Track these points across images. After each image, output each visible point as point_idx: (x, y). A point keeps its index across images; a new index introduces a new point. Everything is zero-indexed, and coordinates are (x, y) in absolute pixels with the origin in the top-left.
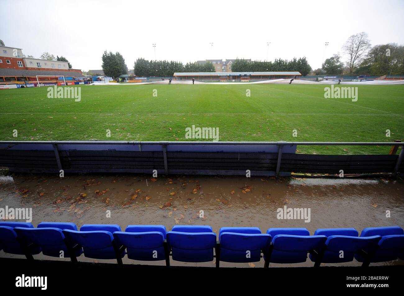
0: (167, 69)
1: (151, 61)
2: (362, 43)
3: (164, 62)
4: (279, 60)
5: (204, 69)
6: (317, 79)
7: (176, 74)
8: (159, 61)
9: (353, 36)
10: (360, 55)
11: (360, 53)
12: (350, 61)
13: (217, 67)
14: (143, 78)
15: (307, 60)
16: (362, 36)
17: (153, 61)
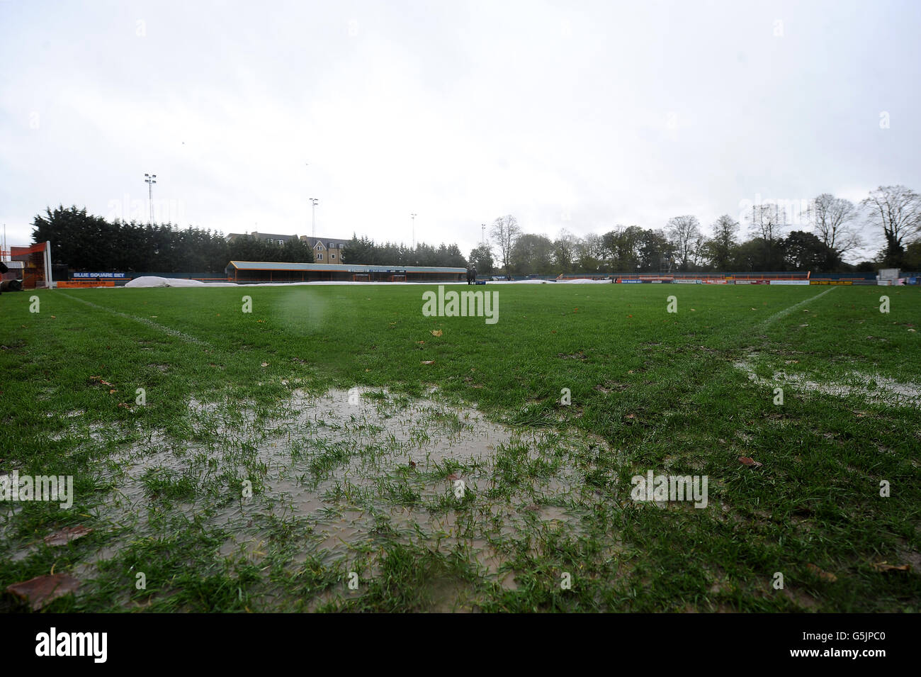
2: (512, 230)
9: (501, 219)
12: (502, 254)
13: (319, 250)
16: (512, 219)
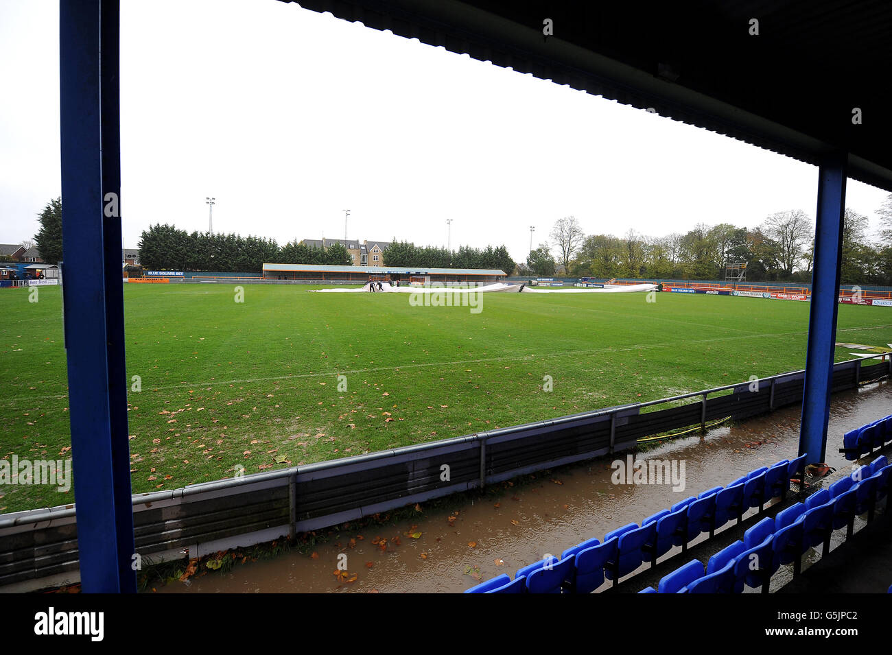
0: (238, 255)
1: (195, 234)
2: (573, 231)
3: (231, 239)
4: (465, 249)
5: (328, 259)
6: (530, 283)
7: (267, 267)
8: (216, 235)
9: (561, 221)
10: (573, 248)
11: (573, 245)
12: (562, 256)
14: (173, 273)
15: (507, 250)
16: (572, 221)
17: (199, 233)
